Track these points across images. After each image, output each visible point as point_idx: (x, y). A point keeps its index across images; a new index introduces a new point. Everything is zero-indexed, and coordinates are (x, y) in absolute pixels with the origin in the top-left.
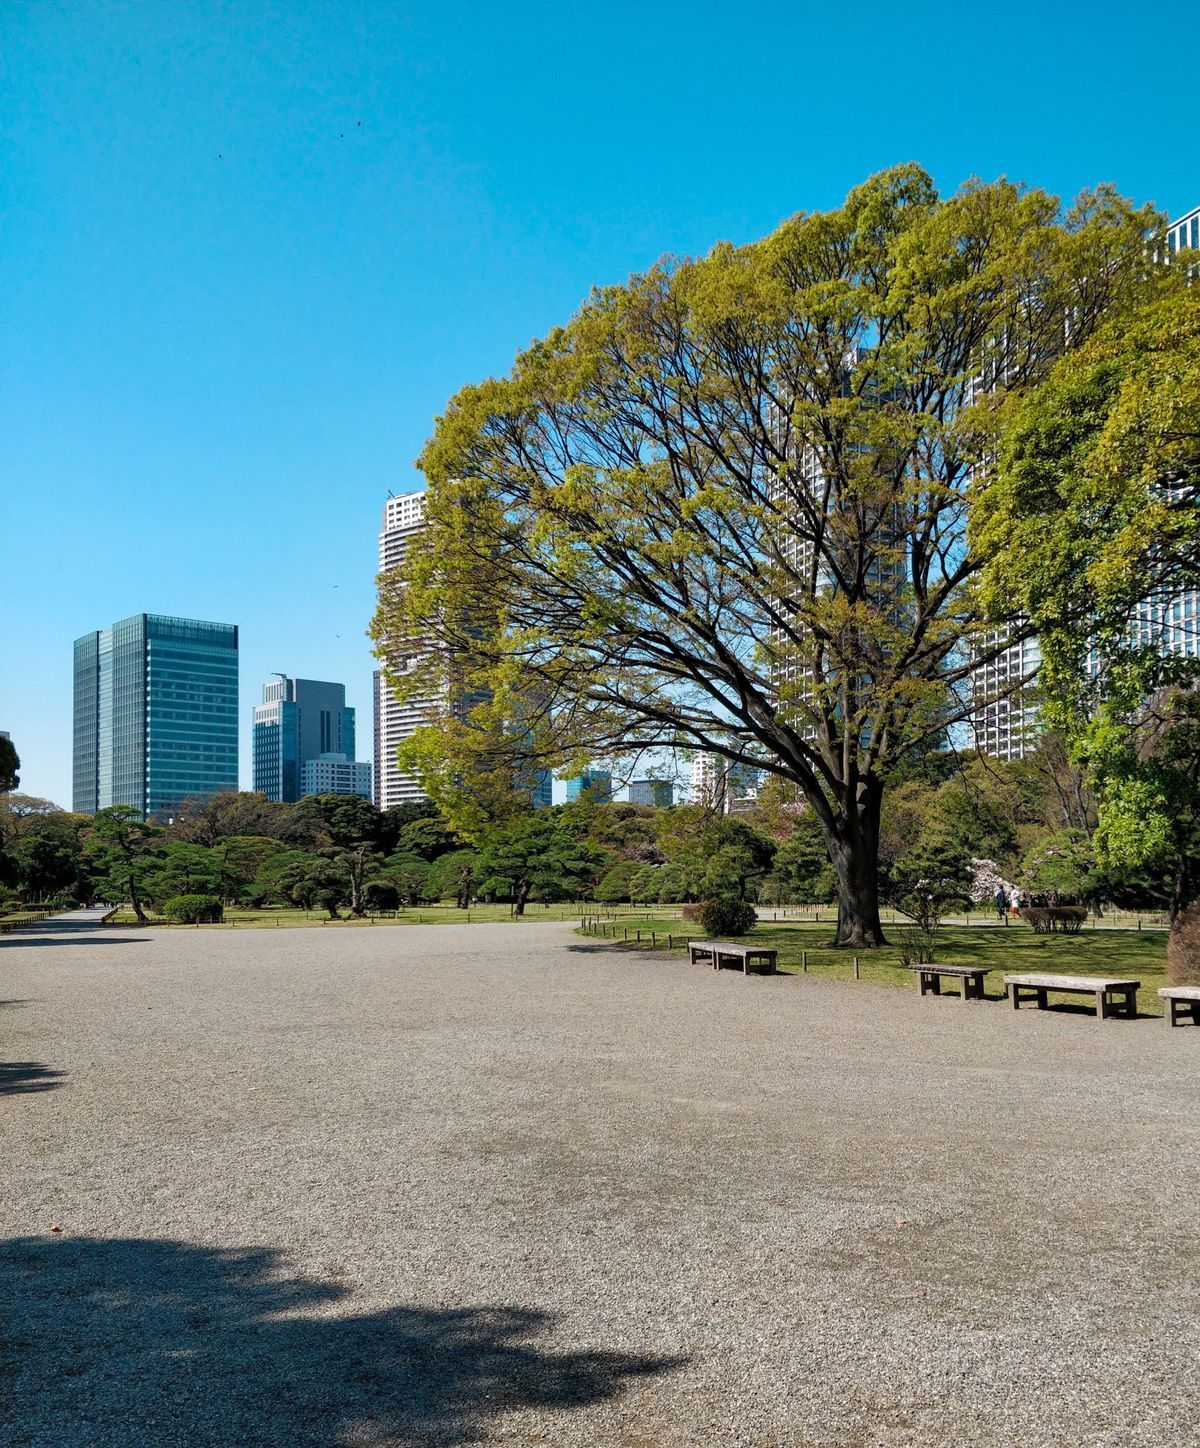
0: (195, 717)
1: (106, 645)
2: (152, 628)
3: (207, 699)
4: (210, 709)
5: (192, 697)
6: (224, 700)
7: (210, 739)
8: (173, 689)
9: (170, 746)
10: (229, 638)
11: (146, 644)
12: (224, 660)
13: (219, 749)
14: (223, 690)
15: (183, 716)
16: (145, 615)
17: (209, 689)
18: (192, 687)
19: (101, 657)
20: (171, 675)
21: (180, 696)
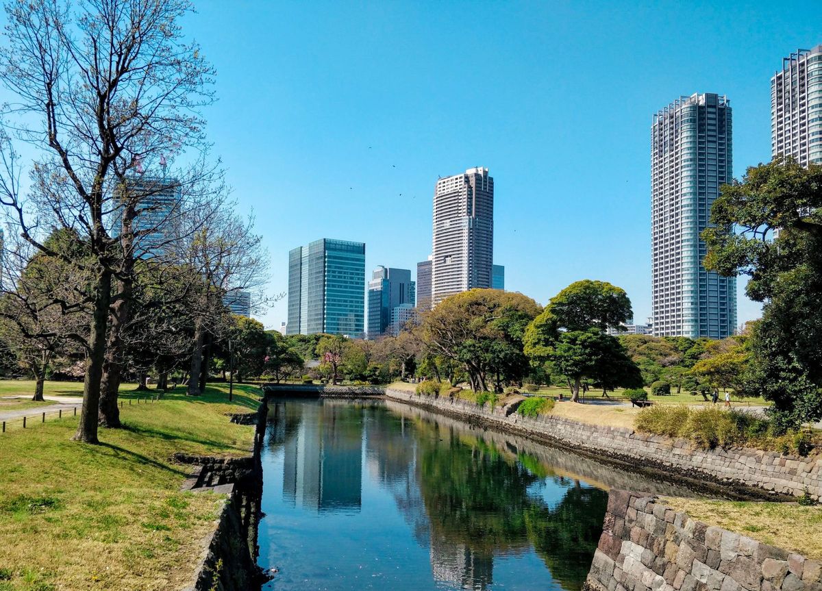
0: (346, 287)
1: (305, 253)
2: (327, 245)
3: (352, 278)
4: (352, 283)
5: (345, 277)
6: (359, 279)
7: (352, 297)
8: (337, 274)
9: (335, 300)
10: (361, 249)
11: (325, 253)
12: (358, 260)
13: (356, 302)
14: (358, 274)
15: (341, 287)
16: (325, 239)
17: (352, 274)
18: (345, 273)
19: (303, 259)
20: (336, 267)
21: (339, 277)
